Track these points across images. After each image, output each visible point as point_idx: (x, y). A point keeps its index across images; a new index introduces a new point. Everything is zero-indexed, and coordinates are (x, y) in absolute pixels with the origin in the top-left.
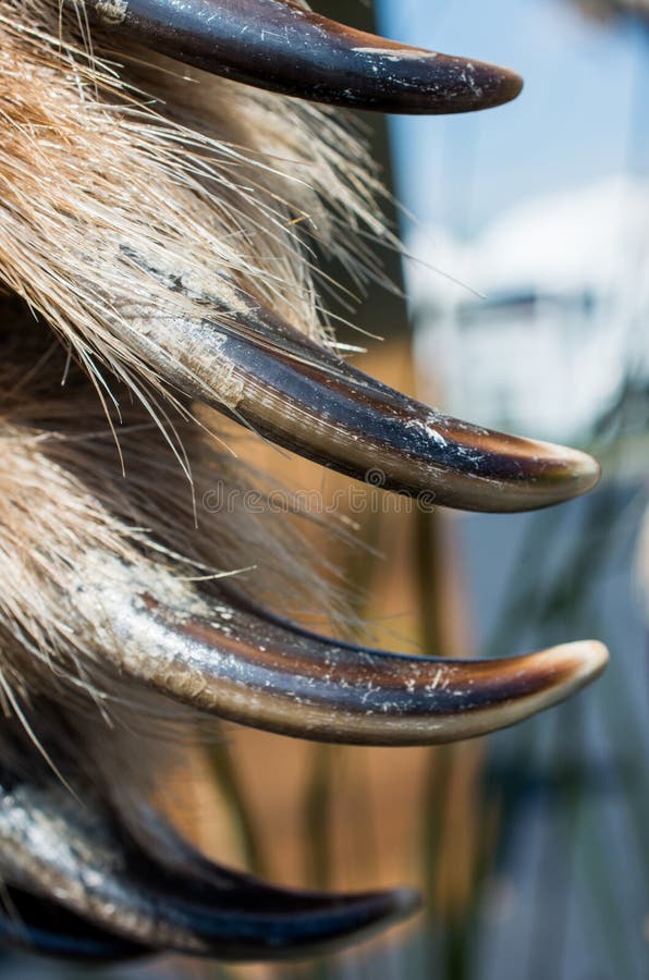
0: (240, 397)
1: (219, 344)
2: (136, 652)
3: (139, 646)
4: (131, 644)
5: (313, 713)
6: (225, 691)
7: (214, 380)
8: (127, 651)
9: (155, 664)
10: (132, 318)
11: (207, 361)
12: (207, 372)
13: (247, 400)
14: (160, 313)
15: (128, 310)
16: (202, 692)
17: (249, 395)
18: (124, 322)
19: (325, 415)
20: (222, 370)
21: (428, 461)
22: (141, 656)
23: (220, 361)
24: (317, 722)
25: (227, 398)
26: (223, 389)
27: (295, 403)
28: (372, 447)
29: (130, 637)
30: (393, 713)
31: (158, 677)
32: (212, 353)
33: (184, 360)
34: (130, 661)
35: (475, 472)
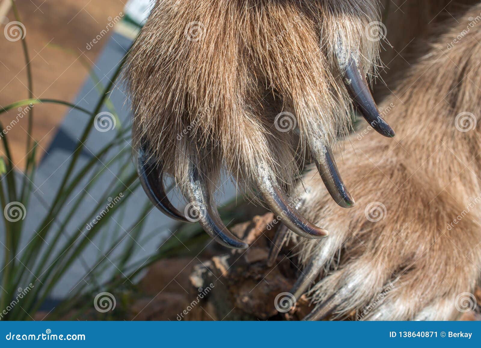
0: (322, 163)
1: (325, 152)
2: (264, 186)
3: (266, 186)
4: (264, 184)
6: (275, 204)
7: (320, 158)
9: (266, 191)
10: (314, 137)
11: (322, 154)
12: (320, 156)
14: (320, 140)
15: (315, 135)
16: (271, 202)
17: (324, 164)
20: (323, 157)
21: (340, 193)
22: (265, 188)
23: (324, 155)
24: (286, 220)
26: (320, 160)
28: (335, 185)
30: (298, 226)
33: (318, 150)
34: (262, 187)
35: (344, 198)
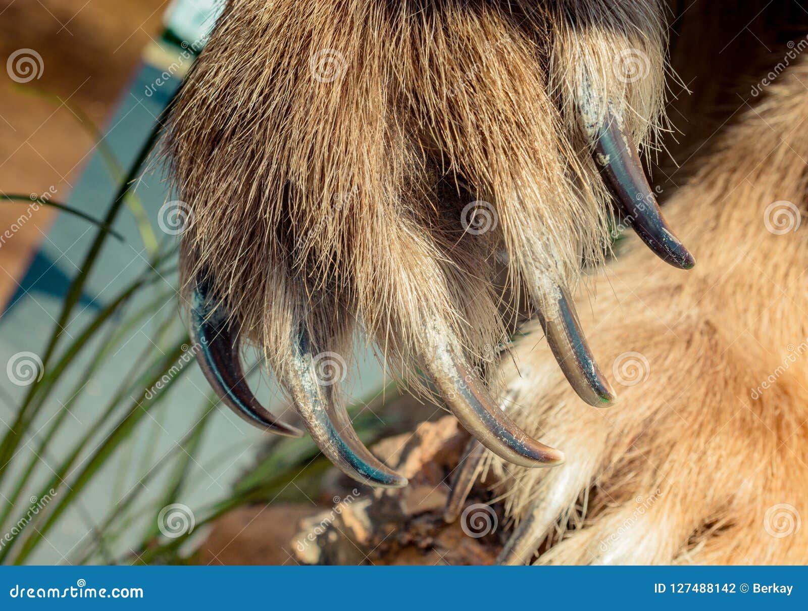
0: (552, 320)
1: (559, 298)
2: (439, 365)
3: (442, 364)
4: (439, 361)
5: (482, 427)
7: (548, 309)
8: (436, 362)
10: (537, 268)
11: (552, 301)
12: (549, 305)
13: (553, 322)
14: (547, 274)
15: (538, 264)
17: (556, 321)
18: (534, 268)
19: (572, 344)
20: (554, 308)
21: (587, 377)
22: (440, 368)
23: (555, 304)
25: (548, 317)
26: (549, 313)
27: (567, 334)
28: (577, 363)
29: (440, 359)
30: (505, 443)
31: (440, 379)
32: (555, 300)
33: (545, 295)
34: (434, 366)
35: (595, 389)
